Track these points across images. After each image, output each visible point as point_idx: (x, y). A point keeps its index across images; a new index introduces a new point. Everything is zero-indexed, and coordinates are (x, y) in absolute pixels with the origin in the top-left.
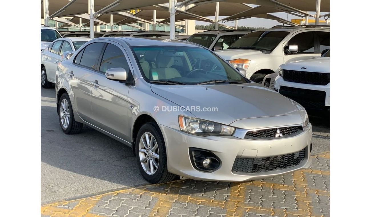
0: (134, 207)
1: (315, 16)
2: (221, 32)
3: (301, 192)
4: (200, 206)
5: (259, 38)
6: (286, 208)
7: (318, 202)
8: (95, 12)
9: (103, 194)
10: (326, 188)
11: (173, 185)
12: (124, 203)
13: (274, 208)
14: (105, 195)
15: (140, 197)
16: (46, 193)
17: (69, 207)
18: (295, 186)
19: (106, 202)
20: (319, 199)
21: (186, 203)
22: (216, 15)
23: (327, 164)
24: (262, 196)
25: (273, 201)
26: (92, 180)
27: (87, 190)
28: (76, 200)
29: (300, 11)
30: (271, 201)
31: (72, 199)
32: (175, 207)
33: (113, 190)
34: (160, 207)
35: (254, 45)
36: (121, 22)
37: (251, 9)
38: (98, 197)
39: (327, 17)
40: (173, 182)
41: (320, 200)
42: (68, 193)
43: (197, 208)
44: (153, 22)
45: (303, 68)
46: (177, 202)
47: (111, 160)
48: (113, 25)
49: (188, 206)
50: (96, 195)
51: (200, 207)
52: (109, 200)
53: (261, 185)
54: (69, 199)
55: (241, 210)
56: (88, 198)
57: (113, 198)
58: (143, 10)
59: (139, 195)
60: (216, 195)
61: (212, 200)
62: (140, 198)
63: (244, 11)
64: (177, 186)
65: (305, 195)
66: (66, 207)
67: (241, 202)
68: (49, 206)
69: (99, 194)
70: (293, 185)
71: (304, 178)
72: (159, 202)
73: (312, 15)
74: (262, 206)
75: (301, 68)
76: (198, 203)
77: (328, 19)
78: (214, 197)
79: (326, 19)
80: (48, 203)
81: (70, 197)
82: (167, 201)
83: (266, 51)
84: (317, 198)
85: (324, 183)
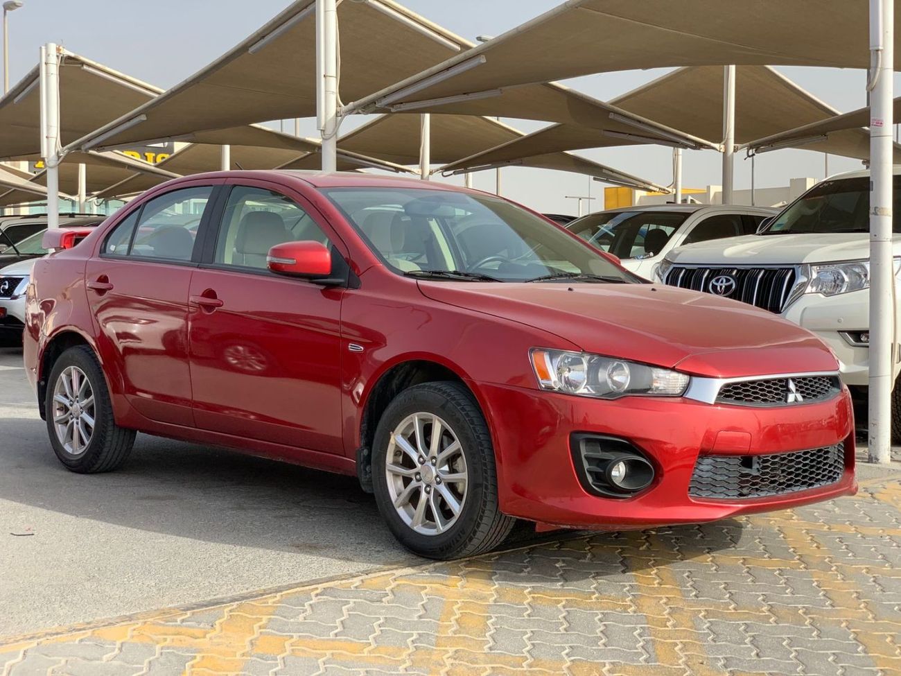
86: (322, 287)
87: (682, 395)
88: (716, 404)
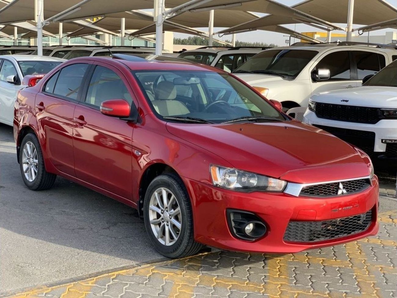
0: (143, 294)
1: (347, 29)
2: (222, 50)
3: (360, 269)
4: (231, 291)
5: (274, 59)
6: (345, 291)
7: (386, 282)
8: (45, 20)
9: (97, 276)
10: (392, 263)
11: (189, 262)
12: (129, 288)
13: (330, 291)
14: (100, 278)
15: (148, 279)
16: (17, 276)
17: (54, 295)
18: (351, 261)
19: (103, 288)
20: (386, 278)
21: (211, 287)
22: (210, 26)
23: (386, 230)
24: (311, 276)
25: (327, 282)
26: (76, 257)
27: (73, 271)
28: (61, 286)
29: (327, 22)
30: (324, 282)
31: (55, 284)
32: (199, 292)
33: (108, 270)
34: (178, 293)
35: (268, 68)
36: (74, 33)
37: (257, 19)
38: (91, 280)
39: (362, 31)
40: (189, 258)
41: (387, 280)
42: (47, 275)
43: (228, 294)
44: (121, 35)
45: (344, 101)
46: (199, 286)
47: (95, 228)
48: (63, 37)
49: (215, 291)
50: (88, 278)
51: (232, 293)
52: (107, 285)
53: (307, 261)
54: (51, 285)
55: (288, 295)
56: (77, 282)
57: (111, 283)
58: (105, 17)
59: (147, 277)
60: (250, 275)
61: (246, 283)
62: (148, 281)
63: (249, 22)
64: (195, 264)
65: (367, 273)
66: (49, 295)
67: (285, 284)
68: (26, 295)
69: (90, 276)
70: (348, 260)
71: (360, 250)
72: (175, 286)
73: (342, 28)
74: (314, 289)
75: (341, 101)
76: (228, 287)
77: (362, 33)
78: (248, 279)
79: (361, 34)
80: (23, 291)
81: (52, 281)
82: (186, 285)
83: (287, 77)
84: (383, 277)
85: (388, 256)
86: (127, 121)
87: (283, 191)
88: (300, 196)
